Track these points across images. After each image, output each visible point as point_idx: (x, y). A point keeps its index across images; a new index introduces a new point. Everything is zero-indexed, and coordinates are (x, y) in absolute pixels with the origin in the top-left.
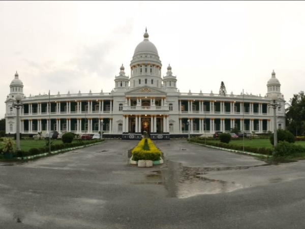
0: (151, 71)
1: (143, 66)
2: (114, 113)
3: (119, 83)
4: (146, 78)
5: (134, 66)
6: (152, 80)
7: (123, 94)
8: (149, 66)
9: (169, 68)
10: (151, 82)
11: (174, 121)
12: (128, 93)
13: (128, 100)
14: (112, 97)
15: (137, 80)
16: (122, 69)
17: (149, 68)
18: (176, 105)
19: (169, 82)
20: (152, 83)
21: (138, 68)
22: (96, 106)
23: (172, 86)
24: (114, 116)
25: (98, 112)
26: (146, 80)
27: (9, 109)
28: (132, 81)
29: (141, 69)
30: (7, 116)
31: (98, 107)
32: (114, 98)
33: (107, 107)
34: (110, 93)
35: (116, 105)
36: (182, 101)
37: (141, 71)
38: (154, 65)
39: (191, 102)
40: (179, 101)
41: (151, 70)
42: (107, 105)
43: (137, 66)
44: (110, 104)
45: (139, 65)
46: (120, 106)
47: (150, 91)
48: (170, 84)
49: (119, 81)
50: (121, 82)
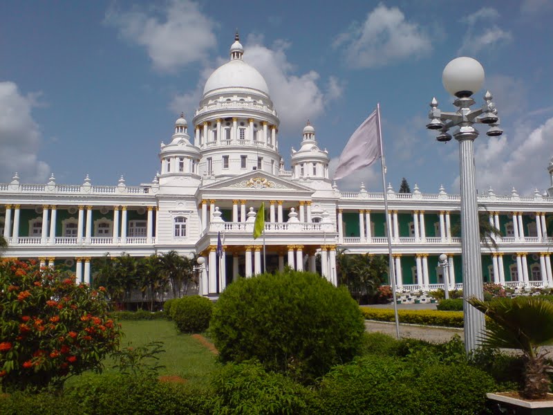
1: (234, 124)
2: (161, 242)
3: (176, 163)
4: (242, 153)
8: (251, 124)
14: (156, 198)
15: (218, 158)
16: (182, 127)
19: (311, 164)
20: (259, 166)
21: (221, 129)
23: (320, 175)
28: (204, 160)
29: (229, 131)
32: (161, 201)
35: (166, 222)
36: (343, 211)
40: (337, 212)
43: (218, 124)
45: (209, 123)
46: (178, 223)
47: (269, 186)
48: (315, 169)
49: (175, 157)
50: (182, 160)
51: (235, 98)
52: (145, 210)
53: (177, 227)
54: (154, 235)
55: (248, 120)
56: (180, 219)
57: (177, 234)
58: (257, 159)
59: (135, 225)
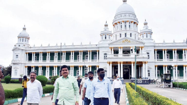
0: (130, 27)
1: (123, 23)
2: (100, 61)
3: (104, 37)
4: (125, 32)
5: (116, 24)
6: (131, 34)
7: (108, 45)
8: (128, 23)
9: (146, 23)
11: (150, 68)
12: (111, 44)
13: (111, 50)
15: (118, 34)
16: (106, 26)
17: (128, 24)
18: (152, 54)
19: (146, 34)
20: (131, 36)
22: (85, 56)
23: (149, 37)
24: (100, 64)
25: (87, 61)
26: (126, 34)
27: (16, 57)
28: (115, 35)
30: (13, 62)
31: (87, 56)
32: (100, 48)
33: (95, 57)
34: (96, 45)
35: (101, 55)
36: (157, 50)
37: (121, 27)
38: (132, 22)
39: (166, 52)
40: (155, 50)
41: (130, 25)
43: (118, 24)
44: (96, 54)
45: (119, 23)
46: (105, 55)
47: (130, 42)
48: (147, 36)
49: (104, 35)
50: (106, 35)
51: (123, 15)
52: (96, 51)
53: (105, 56)
54: (99, 59)
55: (127, 21)
56: (105, 54)
57: (104, 59)
58: (130, 34)
59: (95, 56)
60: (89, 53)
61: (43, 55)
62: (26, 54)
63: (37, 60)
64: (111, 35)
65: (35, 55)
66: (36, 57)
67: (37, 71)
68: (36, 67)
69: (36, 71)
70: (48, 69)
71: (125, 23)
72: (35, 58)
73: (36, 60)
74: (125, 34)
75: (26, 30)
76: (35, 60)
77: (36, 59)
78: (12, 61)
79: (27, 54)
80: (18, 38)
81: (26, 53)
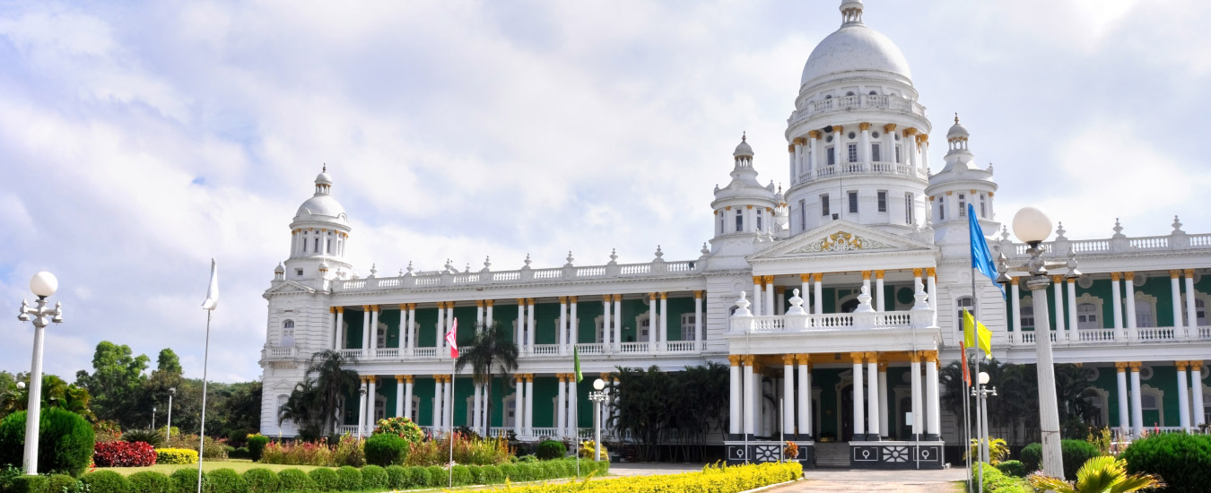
0: (876, 156)
1: (838, 137)
2: (713, 349)
5: (803, 141)
6: (882, 195)
7: (742, 264)
9: (957, 135)
10: (876, 204)
12: (759, 258)
14: (702, 277)
15: (815, 198)
16: (743, 155)
17: (865, 142)
21: (817, 149)
22: (638, 319)
26: (854, 197)
27: (281, 328)
28: (796, 205)
29: (831, 152)
30: (271, 354)
32: (709, 281)
33: (687, 325)
34: (691, 264)
35: (718, 315)
36: (1022, 280)
37: (832, 161)
38: (887, 128)
39: (1072, 286)
41: (876, 148)
42: (687, 316)
43: (813, 140)
44: (693, 309)
45: (819, 135)
47: (858, 245)
49: (729, 208)
50: (739, 212)
52: (693, 294)
54: (704, 337)
55: (862, 127)
58: (876, 195)
59: (687, 321)
60: (653, 304)
61: (417, 319)
62: (332, 316)
63: (387, 347)
64: (768, 209)
65: (380, 319)
66: (385, 327)
67: (387, 403)
68: (383, 379)
69: (385, 400)
70: (443, 391)
71: (852, 136)
72: (380, 332)
73: (385, 341)
74: (846, 197)
75: (331, 188)
76: (380, 341)
77: (384, 336)
78: (263, 351)
79: (340, 316)
80: (294, 233)
81: (335, 310)
